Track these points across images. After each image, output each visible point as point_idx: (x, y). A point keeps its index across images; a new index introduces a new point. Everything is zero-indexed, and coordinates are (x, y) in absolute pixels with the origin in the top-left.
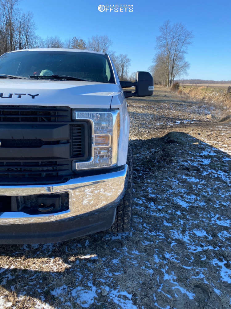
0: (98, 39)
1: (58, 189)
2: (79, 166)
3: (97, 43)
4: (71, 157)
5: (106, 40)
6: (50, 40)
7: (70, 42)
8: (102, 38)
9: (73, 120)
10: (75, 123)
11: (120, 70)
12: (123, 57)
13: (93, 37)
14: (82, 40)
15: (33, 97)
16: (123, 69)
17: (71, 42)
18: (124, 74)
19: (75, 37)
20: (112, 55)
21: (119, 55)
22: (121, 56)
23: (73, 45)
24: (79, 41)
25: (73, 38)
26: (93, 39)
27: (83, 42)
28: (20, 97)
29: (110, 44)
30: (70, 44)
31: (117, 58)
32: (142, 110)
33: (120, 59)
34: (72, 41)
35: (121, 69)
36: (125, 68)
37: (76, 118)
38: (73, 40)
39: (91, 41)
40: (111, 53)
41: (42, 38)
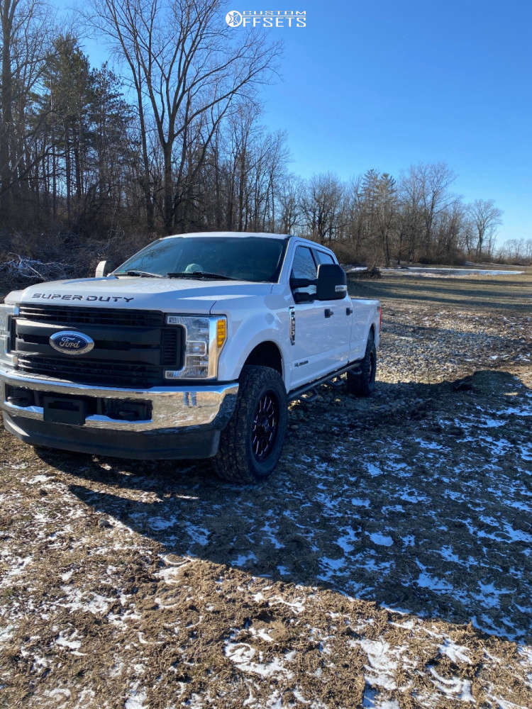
0: (423, 170)
1: (147, 395)
2: (168, 374)
3: (420, 180)
4: (161, 364)
5: (441, 172)
6: (317, 180)
7: (359, 181)
8: (432, 168)
9: (165, 325)
10: (167, 328)
11: (476, 234)
12: (483, 206)
13: (411, 166)
14: (386, 176)
15: (128, 300)
16: (481, 234)
17: (362, 181)
18: (484, 244)
19: (372, 171)
20: (455, 202)
21: (473, 201)
22: (478, 205)
23: (365, 186)
24: (379, 178)
25: (366, 172)
26: (412, 172)
27: (389, 178)
28: (116, 300)
29: (451, 179)
30: (358, 186)
31: (469, 208)
32: (472, 326)
33: (474, 210)
34: (365, 178)
35: (478, 232)
36: (487, 231)
37: (168, 323)
38: (366, 176)
39: (408, 176)
40: (453, 199)
41: (302, 178)
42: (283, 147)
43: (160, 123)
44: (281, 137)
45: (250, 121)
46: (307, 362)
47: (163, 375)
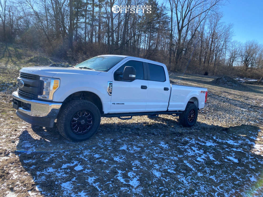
2: (39, 97)
9: (40, 80)
42: (231, 30)
43: (178, 23)
44: (231, 26)
45: (218, 20)
46: (123, 104)
47: (37, 96)
